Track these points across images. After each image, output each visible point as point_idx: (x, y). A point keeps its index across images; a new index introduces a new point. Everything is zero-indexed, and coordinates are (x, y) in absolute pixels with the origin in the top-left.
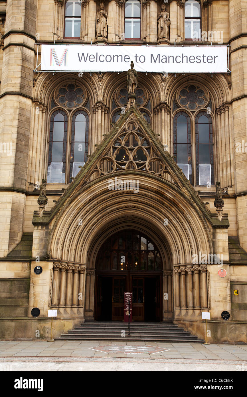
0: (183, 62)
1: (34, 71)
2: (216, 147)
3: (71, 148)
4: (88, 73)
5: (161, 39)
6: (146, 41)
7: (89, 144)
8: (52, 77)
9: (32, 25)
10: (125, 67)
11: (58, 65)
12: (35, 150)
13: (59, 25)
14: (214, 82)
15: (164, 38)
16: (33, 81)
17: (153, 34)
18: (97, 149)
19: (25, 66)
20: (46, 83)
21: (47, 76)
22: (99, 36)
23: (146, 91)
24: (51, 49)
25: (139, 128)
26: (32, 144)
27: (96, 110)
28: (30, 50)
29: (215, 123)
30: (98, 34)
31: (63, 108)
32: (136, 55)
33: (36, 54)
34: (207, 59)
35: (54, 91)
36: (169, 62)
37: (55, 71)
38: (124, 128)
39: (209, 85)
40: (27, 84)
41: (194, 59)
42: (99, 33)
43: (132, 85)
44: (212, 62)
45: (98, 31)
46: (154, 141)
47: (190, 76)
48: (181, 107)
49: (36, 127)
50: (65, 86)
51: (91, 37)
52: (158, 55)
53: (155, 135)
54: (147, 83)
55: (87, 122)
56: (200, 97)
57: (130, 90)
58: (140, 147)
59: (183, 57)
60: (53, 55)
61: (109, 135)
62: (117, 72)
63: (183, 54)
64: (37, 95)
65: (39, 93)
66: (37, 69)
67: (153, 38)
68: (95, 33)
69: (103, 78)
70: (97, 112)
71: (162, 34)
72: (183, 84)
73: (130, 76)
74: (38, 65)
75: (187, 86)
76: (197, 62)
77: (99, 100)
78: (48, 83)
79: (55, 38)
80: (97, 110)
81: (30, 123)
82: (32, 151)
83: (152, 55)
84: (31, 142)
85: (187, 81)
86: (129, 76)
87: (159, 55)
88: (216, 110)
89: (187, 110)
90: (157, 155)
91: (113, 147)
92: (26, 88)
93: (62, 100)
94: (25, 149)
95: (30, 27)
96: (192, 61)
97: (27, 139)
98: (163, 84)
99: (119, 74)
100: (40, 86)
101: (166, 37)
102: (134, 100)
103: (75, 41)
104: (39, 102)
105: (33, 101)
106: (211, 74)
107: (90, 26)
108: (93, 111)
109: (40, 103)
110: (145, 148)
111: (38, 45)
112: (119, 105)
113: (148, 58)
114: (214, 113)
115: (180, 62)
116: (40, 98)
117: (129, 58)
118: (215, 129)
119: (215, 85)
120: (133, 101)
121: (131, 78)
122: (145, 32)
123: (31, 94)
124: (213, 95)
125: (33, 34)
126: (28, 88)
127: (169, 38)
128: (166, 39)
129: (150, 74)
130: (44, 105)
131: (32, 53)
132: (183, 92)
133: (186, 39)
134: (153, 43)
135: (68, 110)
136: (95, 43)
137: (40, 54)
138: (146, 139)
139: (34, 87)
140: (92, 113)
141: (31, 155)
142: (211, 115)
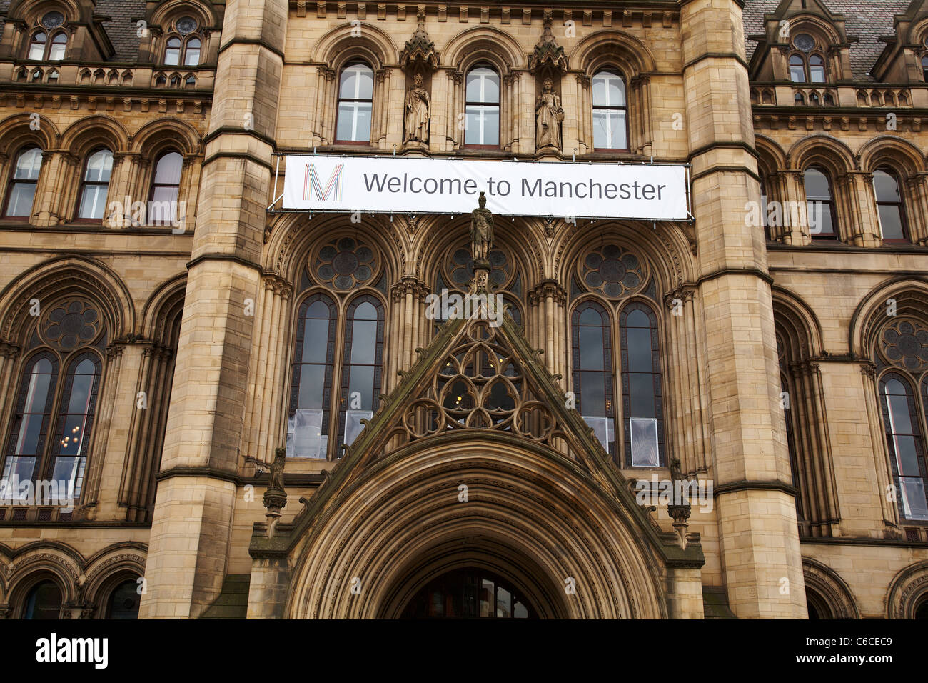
0: (591, 197)
1: (267, 210)
2: (666, 379)
3: (342, 379)
4: (386, 216)
5: (545, 148)
6: (511, 151)
7: (382, 369)
8: (305, 223)
9: (268, 116)
10: (468, 205)
11: (321, 197)
12: (261, 382)
13: (326, 117)
14: (659, 239)
15: (551, 145)
16: (265, 231)
17: (526, 137)
18: (402, 381)
19: (248, 198)
20: (292, 235)
21: (295, 220)
22: (410, 140)
23: (512, 255)
24: (307, 165)
25: (498, 335)
26: (255, 369)
27: (400, 294)
28: (261, 167)
29: (663, 328)
30: (408, 136)
31: (328, 289)
32: (491, 179)
33: (273, 174)
34: (644, 192)
35: (309, 252)
36: (561, 196)
37: (312, 210)
38: (464, 334)
39: (647, 244)
40: (252, 238)
41: (616, 190)
42: (410, 134)
43: (482, 242)
44: (654, 197)
45: (410, 129)
46: (530, 365)
47: (606, 226)
48: (588, 291)
49: (266, 330)
50: (334, 242)
51: (393, 140)
52: (538, 180)
53: (532, 352)
54: (514, 239)
55: (381, 320)
56: (628, 271)
57: (476, 253)
58: (500, 377)
59: (591, 186)
60: (309, 177)
61: (430, 351)
62: (447, 215)
63: (591, 180)
64: (272, 261)
65: (275, 256)
66: (274, 205)
67: (526, 146)
68: (401, 133)
69: (419, 227)
70: (402, 300)
71: (546, 138)
72: (593, 242)
73: (478, 223)
74: (277, 197)
75: (601, 247)
76: (621, 196)
77: (408, 274)
78: (296, 236)
79: (317, 143)
80: (402, 295)
81: (253, 322)
82: (256, 385)
83: (524, 180)
84: (253, 363)
85: (601, 235)
86: (475, 224)
87: (539, 181)
88: (665, 298)
89: (602, 297)
90: (538, 397)
91: (438, 377)
92: (249, 246)
93: (326, 272)
94: (241, 379)
95: (264, 120)
96: (610, 194)
97: (246, 357)
98: (549, 240)
99: (452, 218)
100: (280, 242)
101: (555, 144)
102: (487, 275)
103: (358, 148)
104: (276, 277)
105: (262, 275)
106: (653, 222)
107: (391, 120)
108: (393, 299)
109: (278, 279)
110: (511, 381)
111: (279, 156)
112: (452, 284)
113: (516, 187)
114: (660, 306)
115: (586, 195)
116: (278, 267)
117: (475, 187)
118: (664, 341)
119: (661, 244)
120: (485, 276)
121: (479, 228)
122: (509, 133)
123: (258, 258)
124: (657, 266)
125: (269, 134)
126: (252, 246)
127: (560, 146)
128: (556, 149)
129: (522, 219)
130: (285, 282)
131: (265, 173)
132: (592, 260)
133: (596, 149)
134: (527, 155)
135: (338, 294)
136: (402, 153)
137: (282, 175)
138: (512, 361)
139: (265, 243)
140: (392, 301)
141: (252, 393)
142: (654, 308)
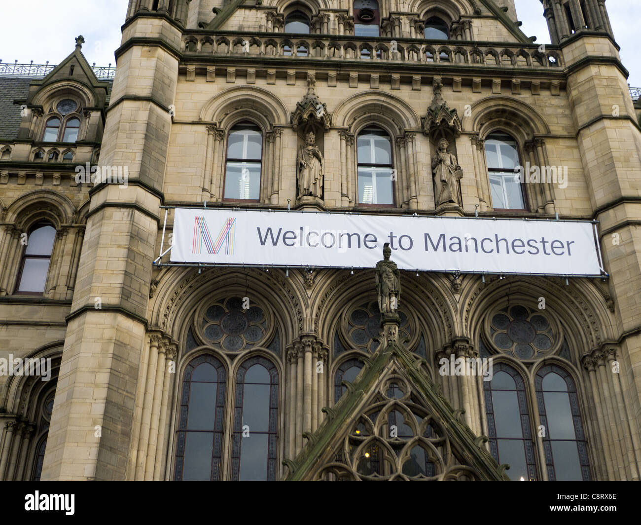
0: (498, 252)
1: (154, 263)
2: (593, 446)
3: (233, 448)
4: (281, 271)
5: (445, 204)
6: (409, 208)
7: (278, 437)
8: (193, 279)
9: (157, 170)
10: (370, 259)
11: (212, 251)
12: (144, 448)
13: (215, 174)
14: (570, 296)
15: (451, 201)
16: (151, 284)
17: (424, 194)
18: (309, 444)
19: (135, 249)
20: (179, 291)
21: (183, 274)
22: (304, 195)
23: (415, 315)
24: (197, 218)
25: (415, 392)
26: (137, 433)
27: (296, 354)
28: (149, 219)
29: (583, 391)
30: (302, 191)
31: (217, 350)
32: (391, 233)
33: (160, 228)
34: (552, 247)
35: (195, 311)
36: (467, 251)
37: (202, 263)
38: (376, 392)
39: (559, 304)
40: (138, 290)
41: (524, 246)
42: (305, 189)
43: (390, 294)
44: (563, 253)
45: (304, 184)
46: (453, 426)
47: (513, 284)
48: (498, 353)
49: (151, 390)
50: (222, 301)
51: (286, 194)
52: (441, 235)
53: (452, 411)
54: (417, 297)
55: (274, 384)
56: (539, 332)
57: (384, 306)
58: (420, 440)
59: (497, 242)
60: (199, 230)
61: (340, 411)
62: (348, 270)
63: (496, 235)
64: (158, 316)
65: (161, 311)
66: (161, 258)
67: (425, 202)
68: (294, 189)
69: (316, 282)
70: (300, 360)
71: (445, 195)
72: (498, 302)
73: (384, 275)
74: (164, 250)
75: (507, 308)
76: (529, 252)
77: (306, 330)
78: (183, 292)
79: (206, 198)
80: (300, 355)
81: (137, 380)
82: (138, 451)
83: (427, 235)
84: (136, 426)
85: (507, 295)
86: (380, 276)
87: (443, 236)
88: (583, 360)
89: (514, 359)
90: (463, 461)
91: (350, 439)
92: (135, 298)
93: (213, 333)
94: (123, 442)
95: (152, 172)
96: (517, 249)
97: (128, 418)
98: (457, 297)
99: (352, 273)
100: (166, 297)
101: (455, 200)
102: (397, 329)
103: (250, 204)
104: (162, 333)
105: (147, 331)
106: (565, 278)
107: (283, 176)
108: (289, 361)
109: (164, 336)
110: (433, 443)
111: (166, 209)
112: (351, 345)
113: (419, 242)
114: (577, 367)
115: (492, 250)
116: (164, 324)
117: (376, 241)
118: (586, 405)
119: (573, 303)
120: (395, 329)
121: (386, 280)
122: (405, 192)
123: (143, 311)
124: (571, 329)
125: (157, 187)
126: (138, 299)
127: (460, 202)
128: (457, 205)
129: (425, 275)
130: (170, 340)
131: (153, 225)
132: (499, 320)
133: (495, 210)
134: (427, 211)
135: (228, 355)
136: (298, 207)
137: (170, 229)
138: (433, 423)
139: (150, 297)
140: (286, 363)
141: (134, 460)
142: (570, 371)
